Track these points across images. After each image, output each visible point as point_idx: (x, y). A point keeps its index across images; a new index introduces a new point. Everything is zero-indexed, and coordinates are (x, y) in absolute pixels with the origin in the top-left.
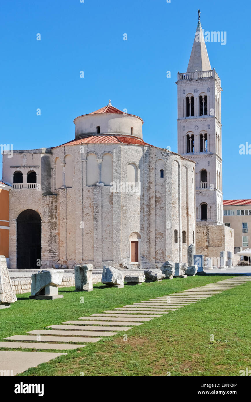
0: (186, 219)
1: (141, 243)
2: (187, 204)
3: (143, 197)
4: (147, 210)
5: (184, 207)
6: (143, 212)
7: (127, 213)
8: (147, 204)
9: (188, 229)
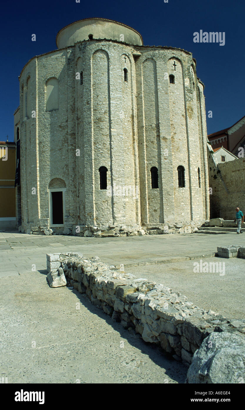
0: (156, 146)
1: (66, 194)
2: (158, 119)
3: (66, 123)
4: (73, 142)
5: (151, 125)
6: (67, 146)
7: (44, 152)
8: (72, 132)
9: (160, 164)
